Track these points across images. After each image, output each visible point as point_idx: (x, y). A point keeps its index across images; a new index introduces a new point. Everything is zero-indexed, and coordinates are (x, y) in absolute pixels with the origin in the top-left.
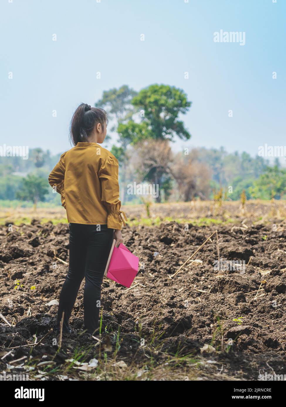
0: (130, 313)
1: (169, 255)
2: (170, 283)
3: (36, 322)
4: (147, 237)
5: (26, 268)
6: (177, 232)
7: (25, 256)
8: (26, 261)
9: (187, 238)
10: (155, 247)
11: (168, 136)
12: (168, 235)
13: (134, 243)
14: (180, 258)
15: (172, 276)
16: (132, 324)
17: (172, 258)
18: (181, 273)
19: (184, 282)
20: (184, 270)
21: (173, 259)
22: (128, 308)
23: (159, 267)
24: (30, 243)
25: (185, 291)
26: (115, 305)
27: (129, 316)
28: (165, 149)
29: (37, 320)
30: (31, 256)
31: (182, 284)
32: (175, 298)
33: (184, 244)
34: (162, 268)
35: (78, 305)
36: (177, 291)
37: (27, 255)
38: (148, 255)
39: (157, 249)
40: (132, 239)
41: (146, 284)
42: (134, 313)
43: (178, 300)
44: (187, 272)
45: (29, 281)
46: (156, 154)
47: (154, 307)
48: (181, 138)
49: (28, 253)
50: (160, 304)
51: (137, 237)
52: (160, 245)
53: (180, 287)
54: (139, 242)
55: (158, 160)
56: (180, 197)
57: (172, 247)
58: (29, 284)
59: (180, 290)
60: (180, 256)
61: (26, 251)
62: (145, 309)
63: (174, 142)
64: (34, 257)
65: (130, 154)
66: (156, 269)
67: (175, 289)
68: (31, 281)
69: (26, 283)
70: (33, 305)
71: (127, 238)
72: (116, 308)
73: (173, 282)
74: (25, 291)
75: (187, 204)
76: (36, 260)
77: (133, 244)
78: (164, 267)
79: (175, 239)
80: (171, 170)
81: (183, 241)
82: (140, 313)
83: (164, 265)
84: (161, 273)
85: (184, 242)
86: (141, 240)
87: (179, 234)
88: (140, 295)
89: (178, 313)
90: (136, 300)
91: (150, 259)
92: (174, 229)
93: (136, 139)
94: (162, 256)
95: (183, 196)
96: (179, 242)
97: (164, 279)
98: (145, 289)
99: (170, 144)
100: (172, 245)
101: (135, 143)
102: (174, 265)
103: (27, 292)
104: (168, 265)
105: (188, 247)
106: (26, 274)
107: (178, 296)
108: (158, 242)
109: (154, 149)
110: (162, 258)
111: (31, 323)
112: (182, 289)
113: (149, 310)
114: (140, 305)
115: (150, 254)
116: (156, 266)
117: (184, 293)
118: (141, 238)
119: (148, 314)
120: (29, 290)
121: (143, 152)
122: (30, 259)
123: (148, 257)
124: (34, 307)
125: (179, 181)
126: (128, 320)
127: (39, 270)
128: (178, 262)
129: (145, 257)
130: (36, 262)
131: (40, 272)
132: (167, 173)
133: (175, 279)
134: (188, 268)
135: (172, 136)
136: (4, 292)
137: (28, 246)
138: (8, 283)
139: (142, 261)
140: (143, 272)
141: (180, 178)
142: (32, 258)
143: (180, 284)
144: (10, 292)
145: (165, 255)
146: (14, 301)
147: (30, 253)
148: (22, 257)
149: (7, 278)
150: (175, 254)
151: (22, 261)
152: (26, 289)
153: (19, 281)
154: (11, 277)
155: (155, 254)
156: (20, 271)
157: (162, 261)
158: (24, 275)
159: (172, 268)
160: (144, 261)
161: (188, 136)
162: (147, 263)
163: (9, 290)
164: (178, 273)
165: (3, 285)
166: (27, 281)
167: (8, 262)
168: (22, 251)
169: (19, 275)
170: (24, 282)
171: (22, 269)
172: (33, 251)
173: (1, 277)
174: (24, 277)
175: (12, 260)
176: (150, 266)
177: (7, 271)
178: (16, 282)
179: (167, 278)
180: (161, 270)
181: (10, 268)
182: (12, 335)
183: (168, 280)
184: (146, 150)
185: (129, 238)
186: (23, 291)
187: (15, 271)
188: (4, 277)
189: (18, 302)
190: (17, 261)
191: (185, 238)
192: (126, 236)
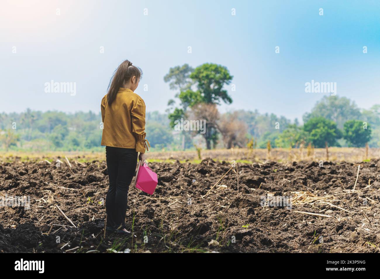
0: (167, 221)
1: (203, 181)
2: (202, 201)
3: (94, 225)
4: (189, 169)
5: (97, 189)
6: (211, 166)
7: (98, 181)
8: (98, 184)
9: (218, 170)
10: (194, 176)
11: (216, 101)
12: (204, 168)
13: (179, 173)
14: (212, 184)
15: (204, 196)
16: (166, 228)
17: (205, 183)
18: (211, 195)
19: (211, 200)
20: (213, 192)
21: (206, 184)
22: (166, 217)
23: (195, 190)
24: (102, 172)
25: (212, 206)
26: (156, 215)
27: (165, 222)
28: (214, 110)
29: (95, 224)
30: (102, 181)
31: (210, 202)
32: (203, 211)
33: (215, 174)
34: (197, 191)
35: (129, 214)
36: (206, 207)
37: (99, 181)
38: (187, 181)
39: (195, 177)
40: (178, 170)
41: (183, 201)
42: (170, 221)
43: (205, 212)
44: (216, 194)
45: (98, 198)
46: (207, 114)
47: (184, 216)
48: (225, 102)
49: (99, 179)
50: (188, 214)
51: (182, 169)
52: (198, 175)
53: (208, 203)
54: (183, 172)
55: (209, 118)
57: (207, 176)
58: (98, 201)
59: (208, 206)
60: (212, 182)
61: (98, 177)
62: (178, 218)
63: (220, 105)
64: (104, 182)
65: (188, 114)
66: (193, 192)
67: (204, 205)
68: (99, 198)
69: (95, 200)
70: (96, 214)
71: (174, 170)
72: (157, 217)
73: (203, 200)
74: (94, 205)
76: (105, 184)
77: (179, 174)
78: (199, 190)
79: (209, 170)
80: (218, 126)
81: (215, 172)
82: (174, 221)
83: (199, 188)
84: (196, 194)
85: (216, 173)
86: (184, 171)
87: (213, 167)
88: (175, 207)
89: (201, 221)
90: (171, 211)
91: (189, 184)
92: (209, 164)
93: (192, 104)
94: (198, 182)
95: (227, 145)
96: (212, 173)
97: (197, 198)
98: (182, 205)
99: (218, 107)
100: (207, 175)
101: (192, 106)
102: (206, 189)
103: (95, 206)
104: (202, 188)
105: (218, 176)
106: (96, 193)
107: (206, 210)
108: (197, 173)
109: (206, 111)
110: (198, 183)
111: (91, 225)
112: (210, 205)
113: (181, 218)
114: (174, 215)
115: (188, 180)
116: (192, 189)
117: (210, 208)
118: (185, 170)
119: (180, 221)
120: (97, 204)
121: (198, 113)
122: (101, 183)
123: (187, 183)
124: (97, 215)
125: (224, 134)
126: (163, 225)
127: (106, 191)
128: (210, 187)
129: (185, 183)
130: (105, 185)
131: (107, 192)
132: (215, 128)
133: (206, 198)
134: (216, 191)
135: (219, 101)
136: (79, 205)
137: (101, 174)
138: (83, 200)
139: (183, 186)
140: (183, 193)
141: (225, 132)
142: (102, 183)
143: (209, 202)
144: (82, 206)
145: (200, 182)
146: (83, 211)
147: (101, 179)
148: (95, 182)
149: (82, 196)
150: (207, 181)
151: (95, 185)
152: (95, 204)
153: (91, 198)
154: (85, 195)
155: (194, 181)
156: (91, 191)
157: (198, 186)
158: (95, 194)
159: (204, 191)
160: (184, 186)
161: (230, 101)
162: (186, 187)
163: (82, 204)
164: (208, 194)
165: (79, 201)
166: (96, 198)
167: (84, 185)
168: (95, 177)
169: (91, 194)
170: (94, 199)
171: (93, 190)
172: (103, 177)
173: (78, 196)
174: (95, 195)
175: (88, 183)
176: (188, 189)
177: (82, 191)
178: (89, 199)
179: (199, 197)
180: (196, 192)
181: (85, 189)
182: (74, 233)
183: (200, 199)
184: (200, 111)
185: (176, 170)
186: (93, 205)
187: (88, 191)
188: (80, 195)
189: (86, 212)
190: (91, 185)
191: (217, 169)
192: (174, 168)
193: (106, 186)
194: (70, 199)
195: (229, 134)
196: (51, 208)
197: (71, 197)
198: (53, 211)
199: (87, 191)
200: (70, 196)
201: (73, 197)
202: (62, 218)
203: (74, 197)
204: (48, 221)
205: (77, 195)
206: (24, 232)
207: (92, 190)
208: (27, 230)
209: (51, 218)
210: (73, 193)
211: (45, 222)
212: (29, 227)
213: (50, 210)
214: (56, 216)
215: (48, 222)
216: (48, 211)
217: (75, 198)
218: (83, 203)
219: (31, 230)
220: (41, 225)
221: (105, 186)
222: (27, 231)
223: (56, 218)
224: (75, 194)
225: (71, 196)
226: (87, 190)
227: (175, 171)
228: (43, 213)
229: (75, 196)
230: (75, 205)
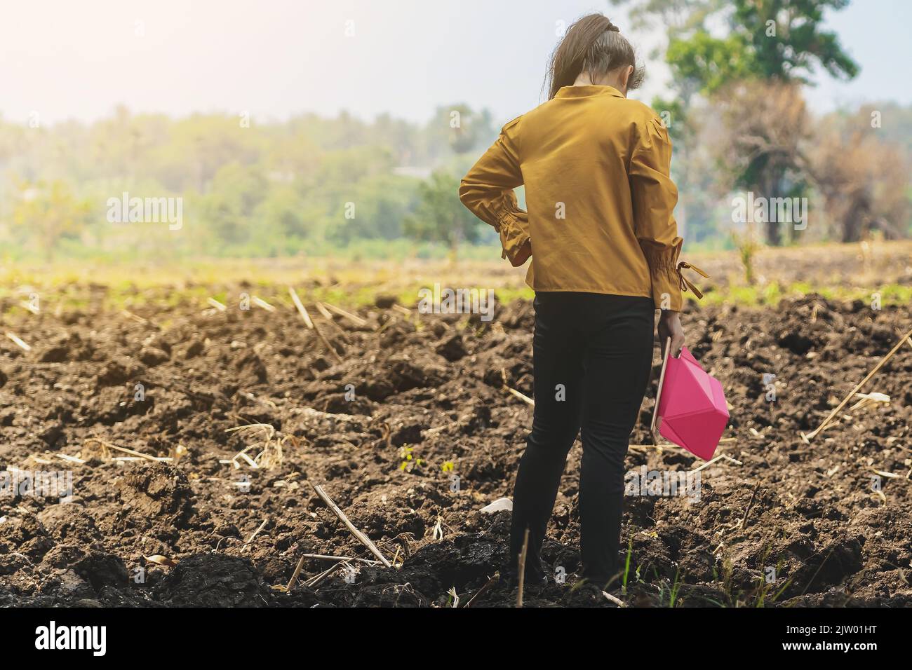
0: (702, 533)
1: (802, 380)
2: (806, 454)
3: (455, 555)
4: (744, 334)
5: (429, 416)
6: (822, 322)
7: (427, 385)
8: (429, 397)
9: (849, 336)
10: (766, 361)
11: (799, 72)
12: (800, 329)
13: (710, 349)
14: (832, 388)
15: (812, 435)
16: (706, 561)
17: (811, 388)
18: (834, 428)
19: (841, 450)
20: (843, 421)
21: (814, 391)
22: (696, 519)
23: (775, 413)
24: (440, 352)
25: (845, 474)
26: (662, 511)
27: (699, 540)
28: (789, 105)
29: (458, 551)
30: (441, 384)
31: (836, 456)
32: (819, 494)
33: (840, 354)
34: (783, 415)
35: (565, 511)
36: (824, 476)
37: (433, 383)
38: (747, 381)
39: (771, 364)
40: (707, 339)
41: (743, 457)
42: (713, 533)
43: (825, 497)
44: (850, 425)
45: (437, 449)
46: (767, 119)
47: (764, 515)
48: (834, 74)
49: (433, 377)
50: (777, 510)
51: (719, 333)
52: (778, 356)
53: (831, 463)
54: (724, 347)
55: (773, 134)
56: (831, 231)
57: (811, 360)
58: (437, 458)
59: (830, 473)
60: (832, 384)
61: (428, 370)
62: (740, 522)
63: (813, 85)
64: (451, 387)
65: (699, 119)
66: (768, 418)
67: (819, 470)
68: (442, 448)
69: (430, 455)
70: (448, 511)
71: (693, 337)
72: (665, 519)
73: (812, 450)
74: (428, 476)
75: (850, 249)
76: (456, 395)
77: (709, 354)
78: (790, 413)
79: (818, 339)
80: (807, 161)
81: (840, 343)
82: (728, 532)
83: (790, 406)
84: (782, 428)
85: (842, 347)
86: (728, 343)
87: (829, 327)
88: (726, 484)
89: (825, 532)
90: (716, 497)
91: (752, 391)
92: (814, 314)
93: (715, 80)
94: (784, 385)
95: (839, 230)
96: (829, 348)
97: (789, 444)
98: (740, 470)
99: (805, 93)
100: (811, 355)
101: (714, 91)
102: (815, 407)
103: (432, 479)
104: (799, 406)
105: (851, 360)
106: (430, 430)
107: (826, 487)
108: (774, 348)
109: (763, 107)
110: (784, 388)
111: (442, 557)
112: (837, 468)
113: (751, 524)
114: (727, 512)
115: (751, 377)
116: (767, 409)
117: (841, 478)
118: (730, 338)
119: (749, 534)
120: (437, 473)
121: (734, 115)
122: (440, 392)
123: (748, 385)
124: (450, 516)
125: (829, 189)
126: (695, 550)
127: (464, 421)
128: (826, 400)
129: (739, 387)
130: (456, 400)
131: (466, 426)
132: (797, 170)
133: (819, 444)
134: (851, 414)
135: (811, 71)
136: (373, 477)
137: (435, 360)
138: (383, 455)
139: (733, 398)
140: (736, 424)
141: (831, 180)
142: (445, 391)
143: (831, 456)
144: (387, 478)
145: (791, 382)
146: (398, 501)
147: (439, 377)
148: (420, 387)
149: (379, 440)
150: (817, 378)
151: (419, 398)
152: (430, 470)
153: (412, 449)
154: (390, 439)
155: (767, 378)
156: (413, 425)
157: (785, 397)
158: (424, 433)
159: (809, 416)
160: (736, 397)
161: (850, 69)
162: (745, 402)
163: (385, 472)
164: (826, 428)
165: (370, 460)
166: (432, 448)
167: (382, 401)
168: (418, 371)
169: (411, 435)
170: (425, 453)
171: (419, 418)
172: (448, 372)
173: (364, 440)
174: (423, 438)
175: (392, 394)
176: (752, 411)
177: (380, 424)
178: (404, 451)
179: (797, 442)
180: (781, 420)
181: (389, 416)
182: (392, 590)
183: (799, 447)
184: (740, 109)
185: (699, 338)
186: (423, 475)
187: (401, 425)
188: (372, 439)
189: (409, 504)
190: (407, 398)
191: (845, 335)
192: (690, 331)
193: (459, 401)
194: (337, 451)
195: (848, 189)
196: (279, 490)
197: (339, 445)
198: (288, 499)
199: (398, 423)
200: (337, 442)
201: (346, 447)
202: (332, 530)
203: (351, 445)
204: (280, 542)
205: (361, 438)
206: (213, 586)
207: (416, 421)
208: (225, 579)
209: (291, 529)
210: (348, 430)
211: (271, 545)
212: (232, 571)
213: (277, 498)
214: (309, 524)
215: (283, 545)
216: (269, 502)
217: (356, 449)
218: (389, 470)
219: (238, 579)
220: (258, 555)
221: (454, 402)
222: (226, 584)
223: (308, 528)
224: (354, 435)
225: (341, 443)
226: (397, 420)
227: (693, 341)
228: (255, 508)
229: (355, 442)
230: (361, 478)
